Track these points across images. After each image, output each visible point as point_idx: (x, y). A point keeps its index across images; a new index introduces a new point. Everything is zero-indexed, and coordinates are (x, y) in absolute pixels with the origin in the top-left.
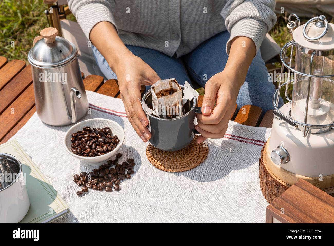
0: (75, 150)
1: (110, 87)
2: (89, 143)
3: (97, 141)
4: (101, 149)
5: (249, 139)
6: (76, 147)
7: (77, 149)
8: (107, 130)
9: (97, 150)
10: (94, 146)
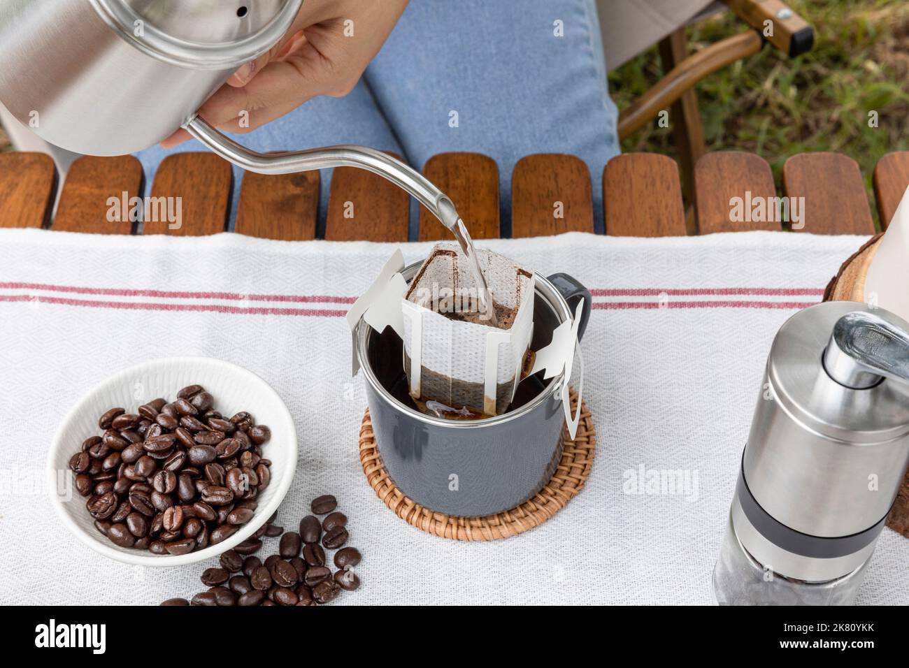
0: (114, 531)
1: (96, 191)
2: (164, 484)
3: (187, 462)
4: (224, 493)
5: (695, 292)
6: (114, 513)
7: (124, 522)
8: (198, 400)
9: (208, 503)
10: (188, 488)
